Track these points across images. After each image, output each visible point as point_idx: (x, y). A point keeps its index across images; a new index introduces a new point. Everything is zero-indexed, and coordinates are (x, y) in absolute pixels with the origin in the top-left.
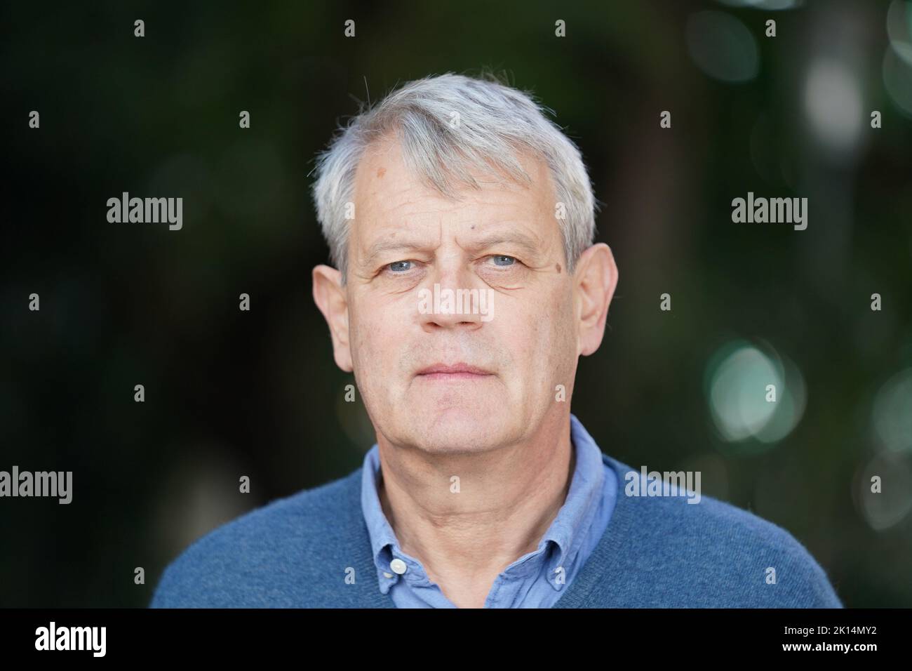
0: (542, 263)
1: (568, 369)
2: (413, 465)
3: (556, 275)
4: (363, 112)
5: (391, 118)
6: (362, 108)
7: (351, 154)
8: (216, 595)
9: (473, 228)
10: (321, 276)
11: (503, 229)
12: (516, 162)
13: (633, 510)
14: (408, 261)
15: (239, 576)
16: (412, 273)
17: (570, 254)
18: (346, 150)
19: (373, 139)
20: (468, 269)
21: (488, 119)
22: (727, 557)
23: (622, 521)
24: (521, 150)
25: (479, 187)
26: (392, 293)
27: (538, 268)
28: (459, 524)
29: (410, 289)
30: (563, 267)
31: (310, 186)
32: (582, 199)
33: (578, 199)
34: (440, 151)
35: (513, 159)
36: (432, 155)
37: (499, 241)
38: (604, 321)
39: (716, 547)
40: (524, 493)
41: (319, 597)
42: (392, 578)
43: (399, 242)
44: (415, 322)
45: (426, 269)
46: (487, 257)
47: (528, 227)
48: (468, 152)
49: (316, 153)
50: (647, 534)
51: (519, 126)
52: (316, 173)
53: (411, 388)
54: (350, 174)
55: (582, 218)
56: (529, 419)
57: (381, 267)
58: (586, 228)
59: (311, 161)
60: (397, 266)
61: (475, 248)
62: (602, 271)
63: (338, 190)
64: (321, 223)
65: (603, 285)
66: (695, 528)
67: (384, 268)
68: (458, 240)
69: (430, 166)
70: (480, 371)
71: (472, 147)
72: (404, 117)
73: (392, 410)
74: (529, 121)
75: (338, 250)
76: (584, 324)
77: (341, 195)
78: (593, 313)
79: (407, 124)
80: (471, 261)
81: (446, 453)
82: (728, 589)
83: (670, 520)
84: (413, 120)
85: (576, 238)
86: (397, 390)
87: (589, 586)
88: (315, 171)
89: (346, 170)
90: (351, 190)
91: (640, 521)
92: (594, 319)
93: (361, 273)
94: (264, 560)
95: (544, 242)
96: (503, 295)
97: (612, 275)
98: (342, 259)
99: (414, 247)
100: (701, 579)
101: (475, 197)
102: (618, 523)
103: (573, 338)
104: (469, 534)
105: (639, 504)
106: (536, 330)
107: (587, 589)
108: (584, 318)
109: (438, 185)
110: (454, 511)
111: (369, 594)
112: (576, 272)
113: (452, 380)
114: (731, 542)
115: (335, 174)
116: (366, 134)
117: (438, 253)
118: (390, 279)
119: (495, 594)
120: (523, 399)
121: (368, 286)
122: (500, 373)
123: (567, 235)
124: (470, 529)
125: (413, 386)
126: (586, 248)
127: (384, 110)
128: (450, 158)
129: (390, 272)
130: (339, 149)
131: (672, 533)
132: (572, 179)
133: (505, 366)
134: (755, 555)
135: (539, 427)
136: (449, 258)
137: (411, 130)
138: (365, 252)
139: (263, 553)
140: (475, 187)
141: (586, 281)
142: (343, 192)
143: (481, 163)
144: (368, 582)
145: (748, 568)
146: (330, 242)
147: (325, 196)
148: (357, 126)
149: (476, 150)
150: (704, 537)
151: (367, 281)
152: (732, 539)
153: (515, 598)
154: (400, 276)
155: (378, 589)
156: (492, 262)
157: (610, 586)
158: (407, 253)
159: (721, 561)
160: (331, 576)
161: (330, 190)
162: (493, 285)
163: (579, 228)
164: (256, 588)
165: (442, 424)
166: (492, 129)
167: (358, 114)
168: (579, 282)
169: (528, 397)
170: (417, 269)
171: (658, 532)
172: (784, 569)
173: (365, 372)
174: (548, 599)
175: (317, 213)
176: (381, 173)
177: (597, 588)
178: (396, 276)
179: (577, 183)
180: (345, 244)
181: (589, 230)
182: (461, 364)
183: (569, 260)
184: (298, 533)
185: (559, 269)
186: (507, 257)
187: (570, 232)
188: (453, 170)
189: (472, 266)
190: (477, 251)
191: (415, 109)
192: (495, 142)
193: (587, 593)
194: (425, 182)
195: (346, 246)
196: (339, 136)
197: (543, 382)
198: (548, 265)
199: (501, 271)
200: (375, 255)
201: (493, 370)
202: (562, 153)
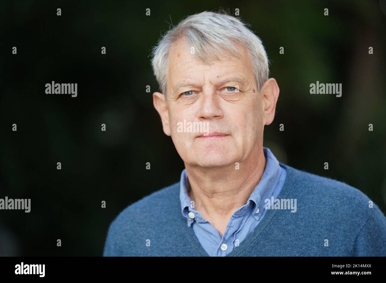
0: (247, 89)
1: (260, 132)
2: (198, 173)
3: (253, 94)
4: (171, 29)
5: (182, 32)
6: (170, 27)
7: (166, 47)
8: (127, 233)
9: (218, 77)
10: (156, 97)
11: (231, 76)
12: (234, 48)
13: (291, 185)
14: (191, 91)
15: (136, 224)
16: (193, 96)
17: (259, 84)
18: (164, 46)
19: (175, 41)
20: (216, 93)
21: (222, 31)
22: (329, 202)
23: (286, 190)
24: (236, 43)
25: (219, 59)
26: (186, 105)
27: (245, 91)
28: (218, 197)
29: (193, 103)
30: (256, 90)
31: (150, 60)
32: (263, 61)
33: (261, 61)
34: (203, 46)
35: (233, 47)
36: (200, 47)
37: (229, 81)
38: (274, 110)
39: (325, 198)
40: (245, 183)
41: (165, 230)
42: (192, 221)
43: (187, 84)
44: (195, 117)
45: (199, 94)
46: (224, 88)
47: (240, 74)
48: (214, 45)
49: (151, 47)
50: (296, 195)
51: (235, 33)
52: (152, 55)
53: (195, 143)
54: (166, 56)
55: (263, 69)
56: (245, 153)
57: (180, 94)
58: (265, 72)
59: (150, 50)
60: (187, 93)
61: (219, 85)
62: (273, 89)
63: (162, 62)
64: (156, 75)
65: (273, 95)
66: (317, 191)
67: (182, 94)
68: (212, 82)
69: (199, 52)
70: (224, 134)
71: (216, 43)
72: (187, 32)
73: (187, 152)
74: (239, 31)
75: (162, 87)
76: (266, 112)
77: (163, 64)
78: (270, 107)
79: (189, 34)
80: (218, 90)
81: (210, 167)
82: (329, 215)
83: (307, 189)
84: (191, 33)
85: (261, 78)
86: (188, 144)
87: (271, 218)
88: (152, 54)
89: (164, 54)
90: (167, 62)
91: (294, 190)
92: (270, 110)
93: (172, 97)
94: (146, 217)
95: (247, 81)
96: (232, 103)
97: (277, 90)
98: (165, 90)
99: (193, 86)
100: (318, 212)
101: (218, 63)
102: (284, 191)
103: (262, 118)
104: (222, 201)
105: (294, 183)
106: (246, 116)
107: (269, 219)
108: (266, 110)
109: (203, 59)
110: (216, 192)
111: (184, 227)
112: (262, 91)
113: (212, 139)
114: (331, 196)
115: (160, 56)
116: (172, 39)
117: (203, 88)
118: (185, 99)
119: (231, 224)
120: (243, 145)
121: (176, 102)
122: (232, 134)
123: (257, 77)
124: (223, 199)
125: (195, 141)
126: (265, 80)
127: (179, 29)
128: (207, 48)
129: (184, 96)
130: (161, 45)
131: (307, 194)
132: (258, 53)
133: (234, 131)
134: (341, 201)
135: (249, 156)
136: (208, 90)
137: (190, 37)
138: (173, 88)
139: (145, 214)
140: (218, 59)
141: (266, 94)
142: (163, 63)
143: (220, 50)
144: (183, 223)
145: (338, 206)
146: (159, 84)
147: (157, 64)
148: (168, 35)
149: (217, 44)
150: (320, 195)
151: (175, 100)
152: (332, 195)
153: (240, 225)
154: (189, 97)
155: (187, 225)
156: (226, 90)
157: (280, 217)
158: (190, 88)
159: (327, 204)
160: (170, 221)
161: (158, 62)
162: (227, 100)
163: (262, 73)
164: (142, 228)
165: (208, 156)
166: (224, 35)
167: (169, 30)
168: (263, 95)
169: (245, 144)
170: (195, 94)
171: (301, 194)
172: (354, 205)
173: (175, 137)
174: (254, 224)
175: (154, 72)
176: (179, 55)
177: (274, 218)
178: (187, 97)
179: (261, 55)
180: (165, 84)
181: (266, 73)
182: (215, 133)
183: (258, 87)
184: (159, 205)
185: (254, 91)
186: (232, 87)
187: (258, 75)
188: (209, 53)
189: (218, 92)
190: (220, 86)
191: (192, 28)
192: (225, 41)
193: (269, 221)
194: (197, 58)
195: (166, 86)
196: (162, 40)
197: (251, 138)
198: (250, 90)
199: (230, 93)
200: (177, 89)
201: (229, 134)
202: (254, 43)
